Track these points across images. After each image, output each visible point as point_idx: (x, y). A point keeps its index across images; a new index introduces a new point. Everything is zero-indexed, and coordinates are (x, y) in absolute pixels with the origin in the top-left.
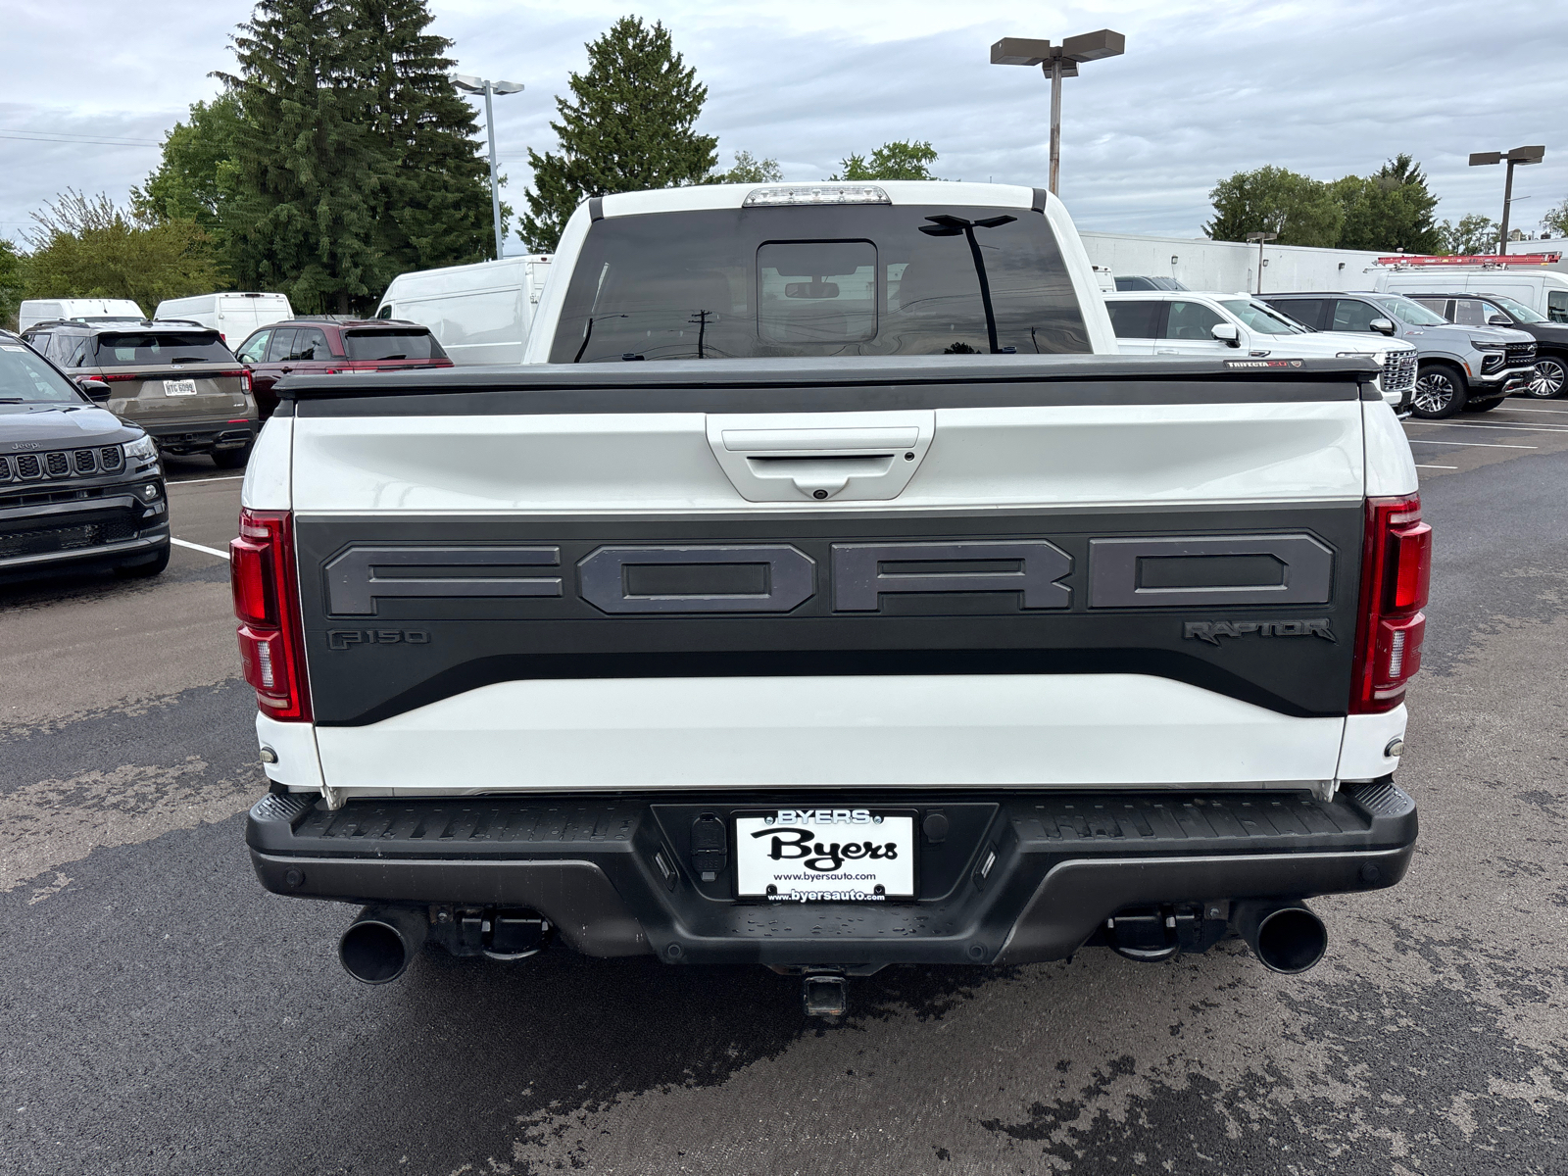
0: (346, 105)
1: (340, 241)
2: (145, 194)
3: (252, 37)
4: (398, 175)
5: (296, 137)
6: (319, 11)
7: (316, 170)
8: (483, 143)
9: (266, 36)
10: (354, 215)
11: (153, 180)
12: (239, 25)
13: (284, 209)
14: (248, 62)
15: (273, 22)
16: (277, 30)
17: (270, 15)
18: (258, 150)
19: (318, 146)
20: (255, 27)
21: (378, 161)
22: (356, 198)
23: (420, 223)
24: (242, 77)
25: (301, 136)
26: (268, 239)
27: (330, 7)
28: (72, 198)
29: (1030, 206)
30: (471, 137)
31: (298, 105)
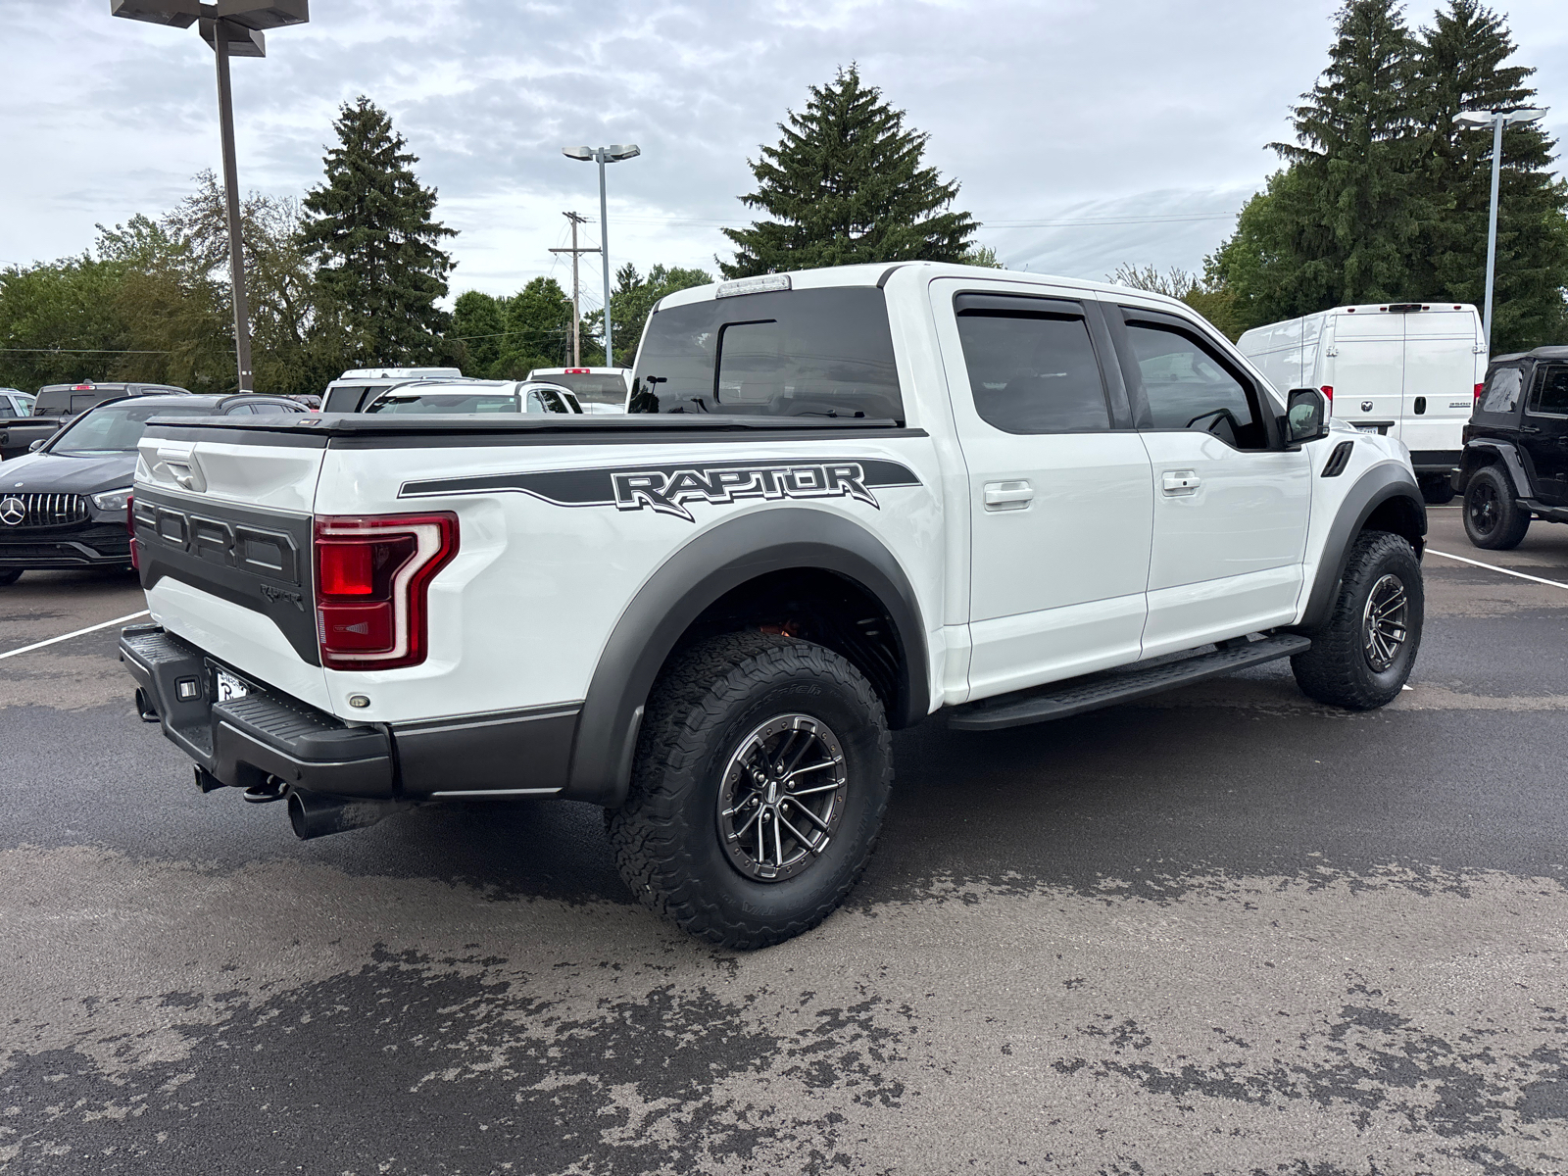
0: (1400, 156)
1: (1365, 292)
2: (1215, 262)
3: (1313, 105)
4: (1442, 220)
5: (1338, 194)
6: (1385, 65)
7: (1352, 226)
8: (1553, 174)
9: (1325, 101)
10: (1382, 266)
11: (1223, 248)
12: (1302, 96)
13: (1310, 267)
14: (1304, 129)
15: (1336, 87)
16: (1339, 93)
17: (1335, 79)
18: (1297, 212)
19: (1361, 201)
20: (1317, 94)
21: (1421, 207)
22: (1390, 247)
23: (1460, 268)
24: (1296, 144)
25: (1344, 193)
26: (1292, 296)
27: (1397, 60)
28: (1127, 272)
29: (875, 284)
30: (1541, 170)
31: (1346, 162)
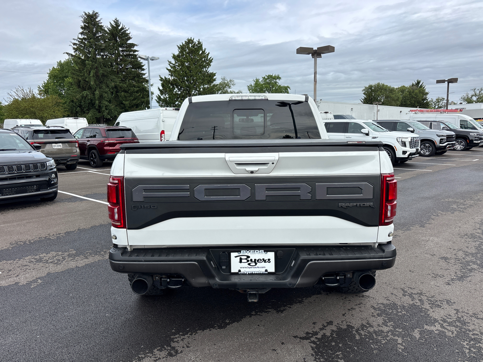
0: (105, 63)
1: (102, 102)
2: (42, 88)
3: (77, 42)
4: (120, 83)
5: (90, 72)
6: (98, 35)
7: (95, 82)
8: (146, 73)
9: (81, 42)
10: (106, 95)
11: (44, 84)
12: (74, 39)
13: (85, 93)
14: (76, 50)
15: (84, 38)
16: (85, 41)
17: (83, 36)
18: (78, 75)
19: (96, 75)
20: (78, 40)
21: (114, 79)
22: (107, 90)
23: (125, 97)
24: (74, 54)
25: (92, 72)
26: (80, 102)
27: (101, 34)
28: (20, 89)
29: (304, 100)
30: (142, 72)
31: (91, 62)
